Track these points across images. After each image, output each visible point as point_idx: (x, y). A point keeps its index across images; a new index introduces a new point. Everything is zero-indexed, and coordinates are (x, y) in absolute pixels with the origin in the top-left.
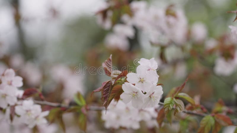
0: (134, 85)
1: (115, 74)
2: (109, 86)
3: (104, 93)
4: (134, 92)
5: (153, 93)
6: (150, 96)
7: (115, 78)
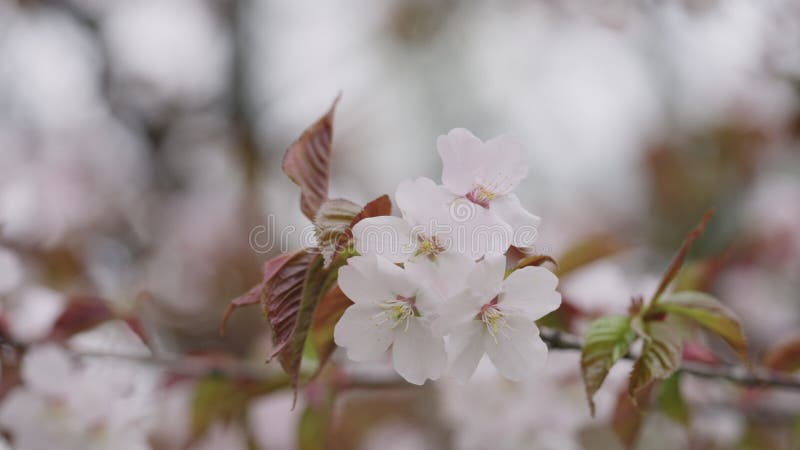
0: (401, 265)
1: (333, 217)
2: (301, 274)
3: (273, 308)
4: (400, 298)
5: (495, 301)
6: (480, 316)
7: (334, 235)
